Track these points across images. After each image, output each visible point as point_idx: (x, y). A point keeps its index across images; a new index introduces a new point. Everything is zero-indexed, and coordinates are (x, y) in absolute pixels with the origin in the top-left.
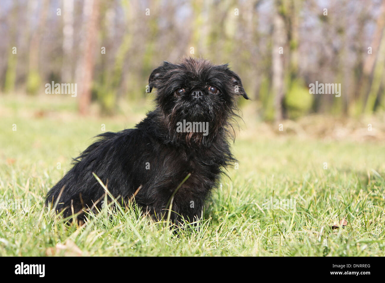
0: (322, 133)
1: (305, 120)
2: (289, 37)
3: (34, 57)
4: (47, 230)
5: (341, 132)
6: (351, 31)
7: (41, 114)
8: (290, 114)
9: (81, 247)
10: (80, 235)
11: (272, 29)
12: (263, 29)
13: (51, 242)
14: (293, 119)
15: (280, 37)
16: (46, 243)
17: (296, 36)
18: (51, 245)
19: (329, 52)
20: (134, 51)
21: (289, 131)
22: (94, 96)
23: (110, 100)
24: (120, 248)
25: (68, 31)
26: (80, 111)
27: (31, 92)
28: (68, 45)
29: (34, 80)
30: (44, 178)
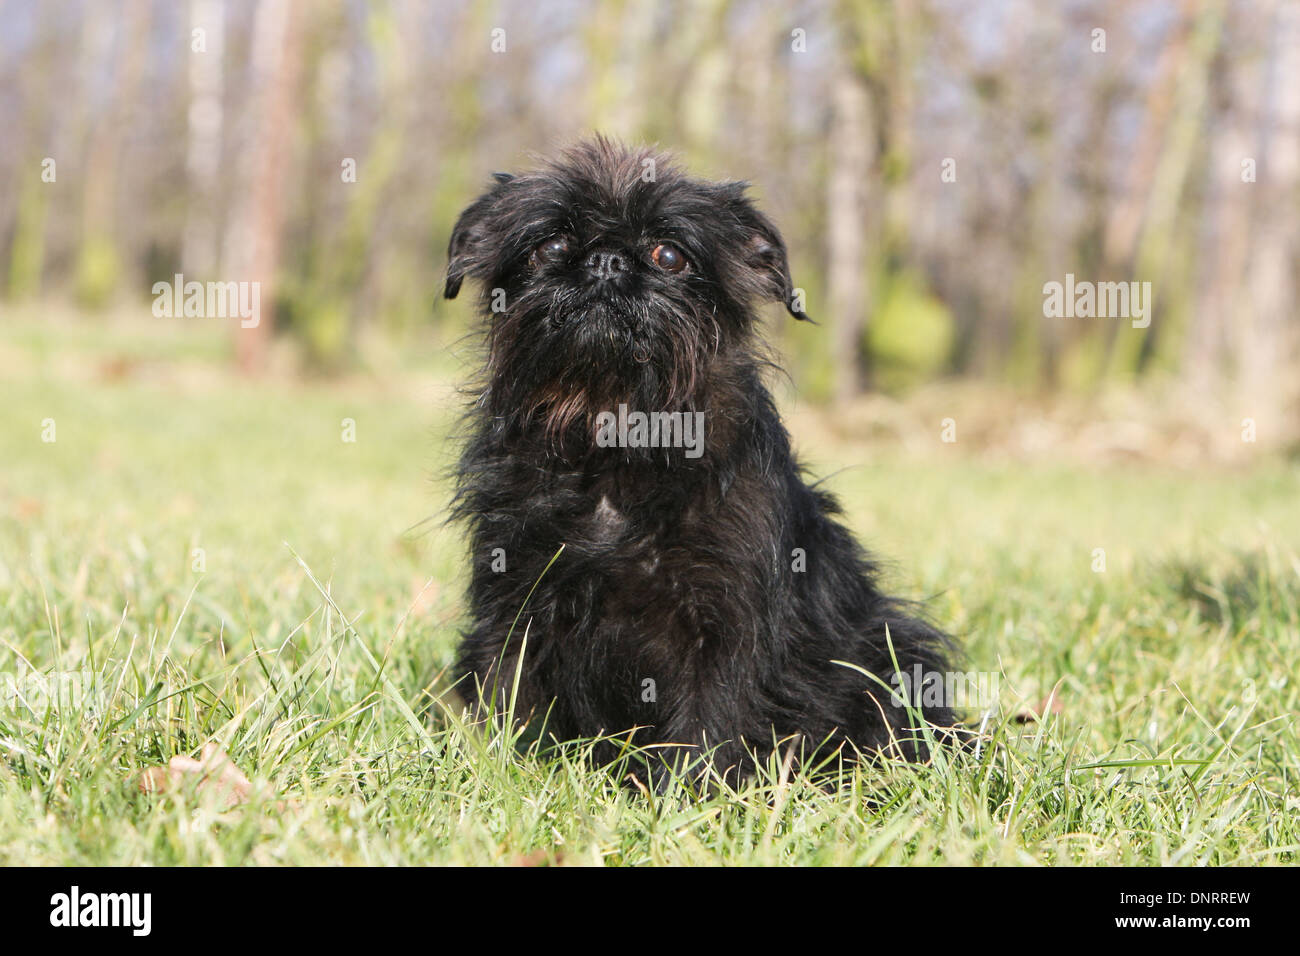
0: (979, 439)
1: (926, 396)
2: (882, 144)
3: (101, 195)
4: (146, 714)
5: (1038, 436)
6: (1072, 127)
7: (120, 369)
8: (882, 378)
9: (249, 767)
10: (242, 730)
11: (829, 121)
12: (803, 120)
13: (156, 752)
14: (891, 393)
15: (855, 143)
16: (140, 752)
17: (905, 142)
18: (155, 759)
19: (1001, 192)
20: (406, 184)
21: (880, 433)
22: (283, 317)
23: (329, 329)
24: (368, 771)
25: (205, 118)
26: (237, 358)
27: (91, 303)
28: (203, 158)
29: (100, 264)
30: (132, 558)
